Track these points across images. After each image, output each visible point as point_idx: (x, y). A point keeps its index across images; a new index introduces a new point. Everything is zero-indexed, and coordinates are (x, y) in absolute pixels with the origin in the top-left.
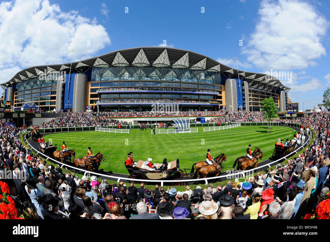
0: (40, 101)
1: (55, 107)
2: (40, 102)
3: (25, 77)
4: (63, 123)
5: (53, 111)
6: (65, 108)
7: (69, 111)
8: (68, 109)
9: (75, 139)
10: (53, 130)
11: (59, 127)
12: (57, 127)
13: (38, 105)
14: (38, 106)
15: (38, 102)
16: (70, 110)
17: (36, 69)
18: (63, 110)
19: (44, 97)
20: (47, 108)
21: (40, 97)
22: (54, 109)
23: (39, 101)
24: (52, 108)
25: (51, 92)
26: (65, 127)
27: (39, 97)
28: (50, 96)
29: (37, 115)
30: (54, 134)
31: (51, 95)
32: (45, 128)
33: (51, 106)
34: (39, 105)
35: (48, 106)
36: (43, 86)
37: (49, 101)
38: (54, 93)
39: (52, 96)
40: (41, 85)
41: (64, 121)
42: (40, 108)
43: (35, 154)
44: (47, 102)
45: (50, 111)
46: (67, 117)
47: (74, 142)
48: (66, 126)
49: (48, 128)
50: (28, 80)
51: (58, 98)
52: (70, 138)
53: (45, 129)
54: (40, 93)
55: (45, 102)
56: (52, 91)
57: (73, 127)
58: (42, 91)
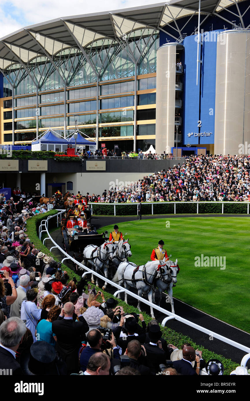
0: (101, 125)
1: (152, 142)
2: (99, 128)
3: (33, 55)
4: (180, 188)
5: (147, 152)
6: (188, 142)
7: (201, 151)
8: (200, 146)
9: (219, 239)
10: (145, 210)
11: (165, 200)
12: (161, 201)
13: (93, 136)
14: (96, 140)
15: (95, 129)
16: (205, 150)
17: (70, 26)
18: (180, 150)
19: (114, 112)
20: (127, 145)
21: (101, 111)
22: (151, 146)
23: (96, 125)
24: (143, 145)
25: (138, 96)
26: (188, 200)
27: (95, 113)
28: (134, 108)
29: (90, 165)
30: (147, 221)
31: (138, 104)
32: (120, 201)
33: (140, 137)
34: (99, 136)
35: (129, 137)
36: (105, 78)
37: (134, 123)
38: (151, 98)
39: (140, 107)
40: (100, 77)
41: (185, 183)
42: (103, 145)
43: (75, 275)
44: (127, 126)
45: (137, 152)
46: (196, 170)
47: (213, 246)
48: (192, 199)
49: (128, 202)
50: (48, 62)
51: (164, 114)
52: (204, 234)
53: (116, 206)
54: (98, 102)
55: (119, 128)
56: (140, 93)
57: (215, 202)
58: (104, 94)
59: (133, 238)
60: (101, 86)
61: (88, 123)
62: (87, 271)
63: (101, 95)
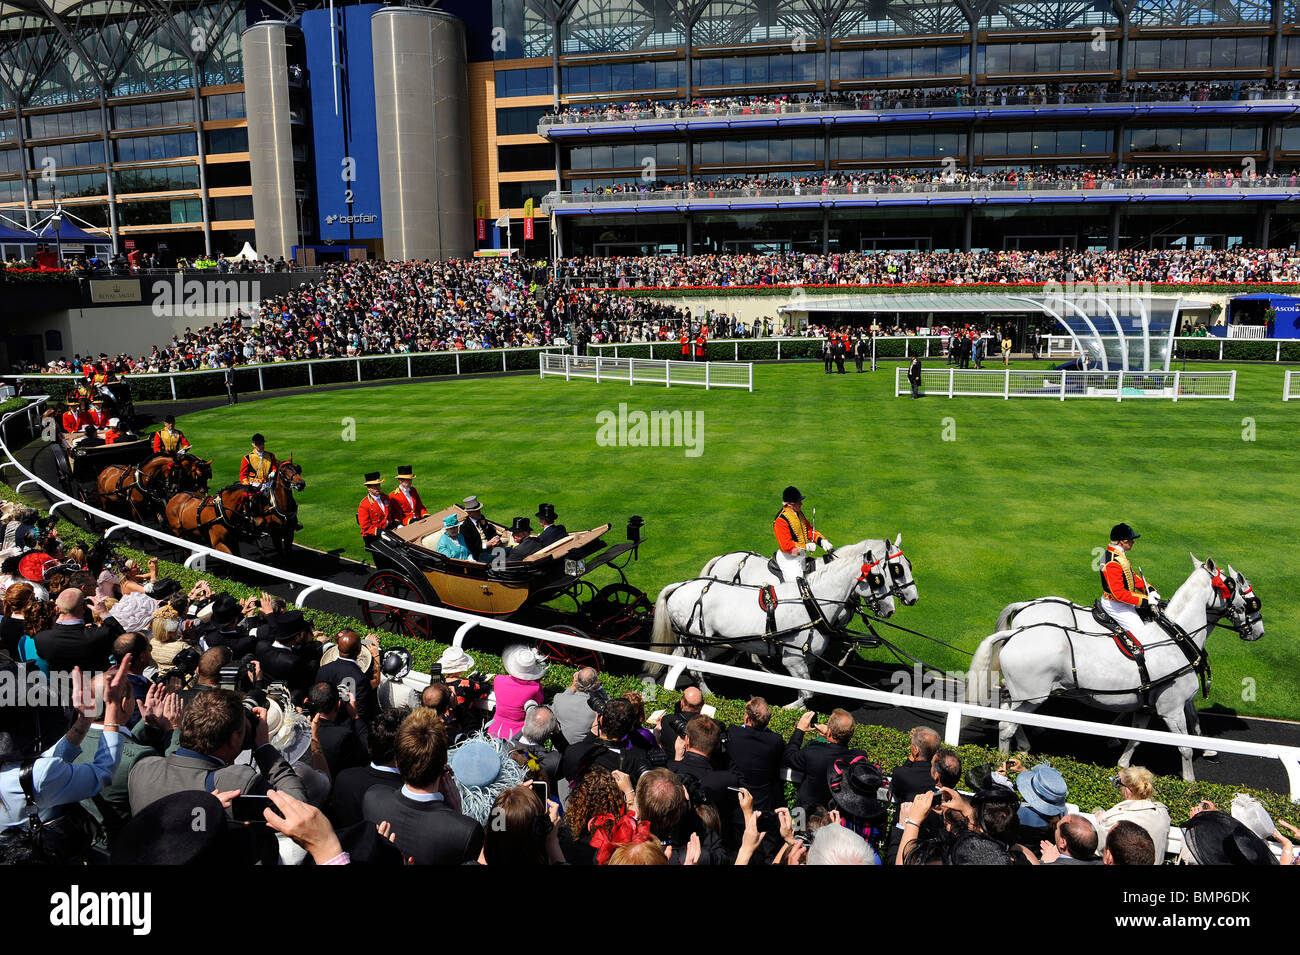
0: (120, 198)
1: (249, 236)
2: (116, 205)
4: (317, 332)
5: (239, 258)
6: (327, 237)
7: (354, 253)
8: (355, 243)
9: (406, 427)
10: (245, 382)
11: (288, 358)
12: (278, 361)
13: (104, 223)
14: (110, 231)
15: (106, 206)
16: (365, 251)
18: (311, 252)
19: (151, 168)
20: (190, 244)
21: (116, 166)
22: (247, 244)
23: (109, 198)
24: (229, 243)
25: (206, 134)
26: (338, 355)
27: (102, 171)
28: (198, 159)
30: (251, 405)
31: (207, 151)
32: (182, 368)
33: (218, 226)
34: (118, 224)
35: (192, 225)
36: (123, 91)
37: (201, 193)
38: (237, 139)
39: (215, 159)
40: (109, 87)
41: (328, 321)
42: (129, 244)
43: (85, 537)
44: (184, 200)
45: (214, 257)
46: (348, 291)
47: (394, 442)
48: (345, 352)
49: (203, 368)
51: (268, 174)
52: (374, 420)
53: (175, 378)
54: (108, 145)
55: (165, 204)
56: (210, 126)
57: (393, 355)
58: (122, 127)
59: (221, 444)
60: (111, 108)
61: (87, 194)
62: (115, 524)
63: (113, 127)
